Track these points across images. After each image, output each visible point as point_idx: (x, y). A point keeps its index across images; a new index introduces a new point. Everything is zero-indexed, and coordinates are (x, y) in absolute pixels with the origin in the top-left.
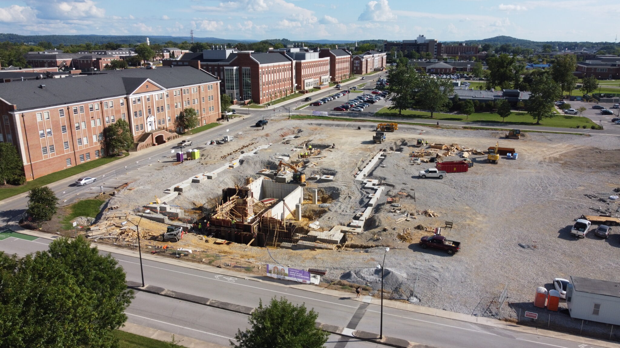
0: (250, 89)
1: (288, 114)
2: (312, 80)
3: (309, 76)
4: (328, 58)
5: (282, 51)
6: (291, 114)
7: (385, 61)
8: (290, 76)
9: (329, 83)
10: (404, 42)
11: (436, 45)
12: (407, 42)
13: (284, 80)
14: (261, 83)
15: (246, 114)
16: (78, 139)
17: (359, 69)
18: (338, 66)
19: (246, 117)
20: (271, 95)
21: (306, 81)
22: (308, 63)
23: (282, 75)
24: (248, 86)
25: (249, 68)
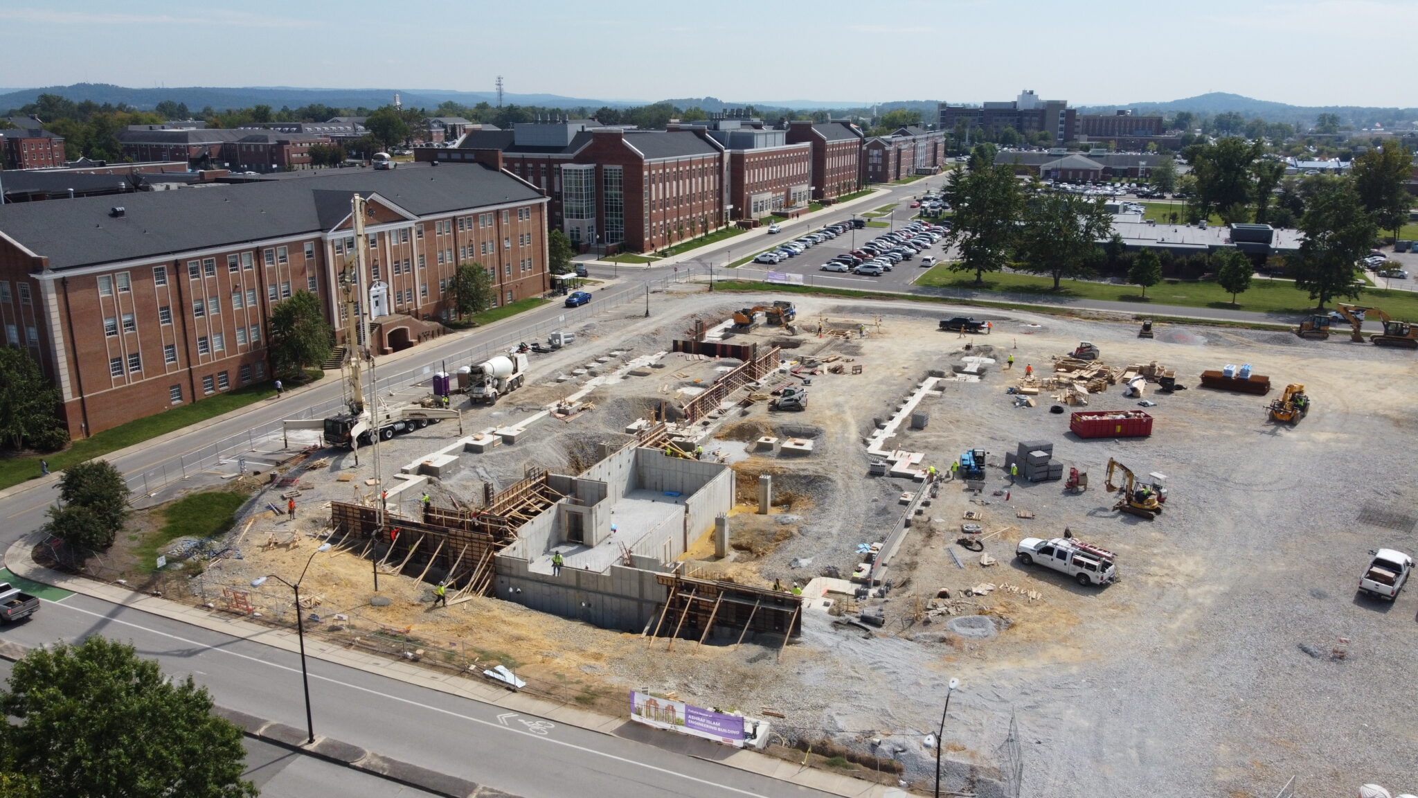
0: (621, 216)
1: (708, 278)
2: (768, 196)
3: (762, 186)
4: (807, 144)
5: (698, 126)
6: (715, 278)
7: (941, 152)
8: (717, 187)
9: (809, 202)
10: (988, 107)
11: (1062, 115)
12: (993, 107)
13: (703, 196)
14: (646, 204)
15: (609, 277)
16: (200, 339)
17: (879, 169)
18: (830, 163)
19: (607, 283)
20: (670, 232)
21: (754, 198)
22: (759, 155)
23: (697, 183)
24: (616, 210)
25: (619, 167)
